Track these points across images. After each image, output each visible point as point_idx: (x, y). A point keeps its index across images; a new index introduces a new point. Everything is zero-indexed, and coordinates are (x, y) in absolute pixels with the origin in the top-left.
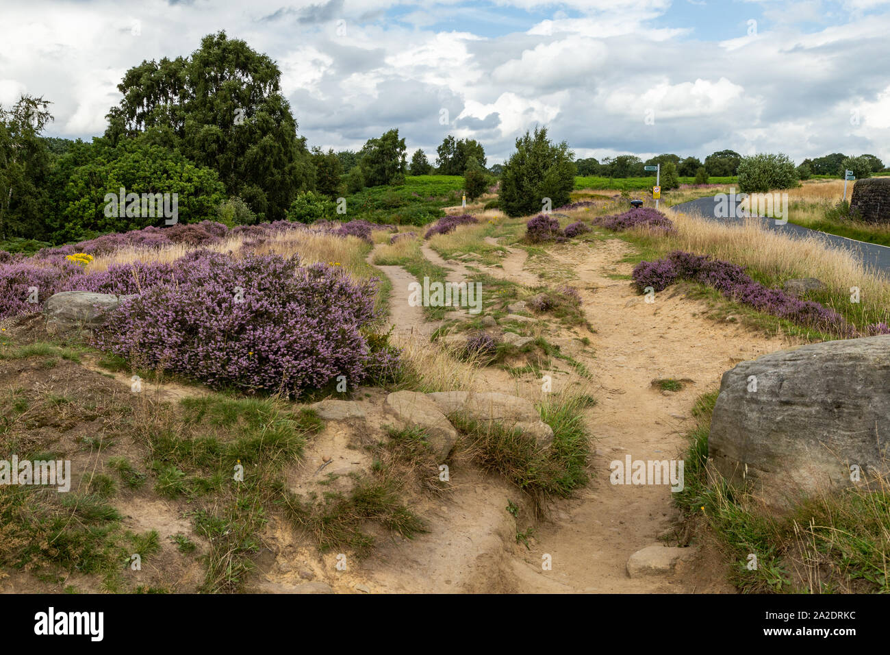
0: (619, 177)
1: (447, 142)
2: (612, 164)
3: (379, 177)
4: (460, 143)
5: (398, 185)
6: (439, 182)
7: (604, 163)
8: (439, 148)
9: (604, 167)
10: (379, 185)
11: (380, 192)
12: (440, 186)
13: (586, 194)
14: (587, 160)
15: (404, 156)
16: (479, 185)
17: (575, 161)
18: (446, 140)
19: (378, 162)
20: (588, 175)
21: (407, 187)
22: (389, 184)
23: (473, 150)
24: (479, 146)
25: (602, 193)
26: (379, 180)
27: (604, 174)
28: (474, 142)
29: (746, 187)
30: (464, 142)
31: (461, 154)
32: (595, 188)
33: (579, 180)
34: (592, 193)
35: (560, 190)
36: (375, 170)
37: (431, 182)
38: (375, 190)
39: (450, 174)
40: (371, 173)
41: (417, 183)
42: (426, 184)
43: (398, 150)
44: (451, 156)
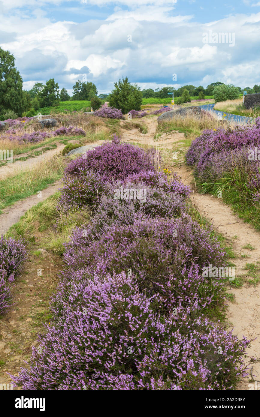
0: (164, 98)
1: (77, 84)
2: (161, 92)
3: (47, 103)
4: (84, 84)
5: (56, 106)
6: (76, 104)
7: (157, 91)
8: (74, 86)
9: (156, 93)
10: (46, 107)
11: (48, 110)
12: (77, 106)
13: (148, 106)
14: (148, 90)
15: (58, 92)
16: (97, 104)
17: (141, 90)
18: (77, 83)
19: (45, 95)
20: (148, 97)
21: (61, 107)
22: (52, 106)
23: (91, 87)
24: (94, 85)
25: (155, 105)
26: (47, 104)
27: (157, 97)
28: (91, 83)
29: (217, 100)
30: (86, 83)
31: (85, 89)
32: (152, 103)
33: (144, 100)
34: (150, 106)
35: (136, 104)
36: (44, 99)
37: (72, 104)
38: (45, 109)
39: (80, 100)
40: (42, 101)
41: (65, 105)
42: (70, 105)
43: (55, 89)
44: (80, 91)
